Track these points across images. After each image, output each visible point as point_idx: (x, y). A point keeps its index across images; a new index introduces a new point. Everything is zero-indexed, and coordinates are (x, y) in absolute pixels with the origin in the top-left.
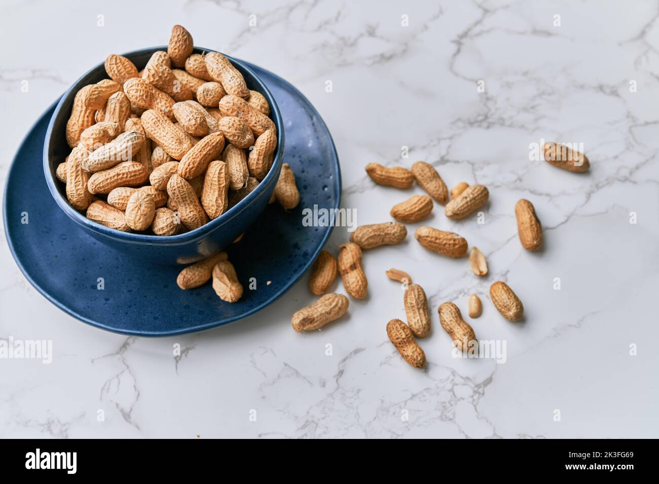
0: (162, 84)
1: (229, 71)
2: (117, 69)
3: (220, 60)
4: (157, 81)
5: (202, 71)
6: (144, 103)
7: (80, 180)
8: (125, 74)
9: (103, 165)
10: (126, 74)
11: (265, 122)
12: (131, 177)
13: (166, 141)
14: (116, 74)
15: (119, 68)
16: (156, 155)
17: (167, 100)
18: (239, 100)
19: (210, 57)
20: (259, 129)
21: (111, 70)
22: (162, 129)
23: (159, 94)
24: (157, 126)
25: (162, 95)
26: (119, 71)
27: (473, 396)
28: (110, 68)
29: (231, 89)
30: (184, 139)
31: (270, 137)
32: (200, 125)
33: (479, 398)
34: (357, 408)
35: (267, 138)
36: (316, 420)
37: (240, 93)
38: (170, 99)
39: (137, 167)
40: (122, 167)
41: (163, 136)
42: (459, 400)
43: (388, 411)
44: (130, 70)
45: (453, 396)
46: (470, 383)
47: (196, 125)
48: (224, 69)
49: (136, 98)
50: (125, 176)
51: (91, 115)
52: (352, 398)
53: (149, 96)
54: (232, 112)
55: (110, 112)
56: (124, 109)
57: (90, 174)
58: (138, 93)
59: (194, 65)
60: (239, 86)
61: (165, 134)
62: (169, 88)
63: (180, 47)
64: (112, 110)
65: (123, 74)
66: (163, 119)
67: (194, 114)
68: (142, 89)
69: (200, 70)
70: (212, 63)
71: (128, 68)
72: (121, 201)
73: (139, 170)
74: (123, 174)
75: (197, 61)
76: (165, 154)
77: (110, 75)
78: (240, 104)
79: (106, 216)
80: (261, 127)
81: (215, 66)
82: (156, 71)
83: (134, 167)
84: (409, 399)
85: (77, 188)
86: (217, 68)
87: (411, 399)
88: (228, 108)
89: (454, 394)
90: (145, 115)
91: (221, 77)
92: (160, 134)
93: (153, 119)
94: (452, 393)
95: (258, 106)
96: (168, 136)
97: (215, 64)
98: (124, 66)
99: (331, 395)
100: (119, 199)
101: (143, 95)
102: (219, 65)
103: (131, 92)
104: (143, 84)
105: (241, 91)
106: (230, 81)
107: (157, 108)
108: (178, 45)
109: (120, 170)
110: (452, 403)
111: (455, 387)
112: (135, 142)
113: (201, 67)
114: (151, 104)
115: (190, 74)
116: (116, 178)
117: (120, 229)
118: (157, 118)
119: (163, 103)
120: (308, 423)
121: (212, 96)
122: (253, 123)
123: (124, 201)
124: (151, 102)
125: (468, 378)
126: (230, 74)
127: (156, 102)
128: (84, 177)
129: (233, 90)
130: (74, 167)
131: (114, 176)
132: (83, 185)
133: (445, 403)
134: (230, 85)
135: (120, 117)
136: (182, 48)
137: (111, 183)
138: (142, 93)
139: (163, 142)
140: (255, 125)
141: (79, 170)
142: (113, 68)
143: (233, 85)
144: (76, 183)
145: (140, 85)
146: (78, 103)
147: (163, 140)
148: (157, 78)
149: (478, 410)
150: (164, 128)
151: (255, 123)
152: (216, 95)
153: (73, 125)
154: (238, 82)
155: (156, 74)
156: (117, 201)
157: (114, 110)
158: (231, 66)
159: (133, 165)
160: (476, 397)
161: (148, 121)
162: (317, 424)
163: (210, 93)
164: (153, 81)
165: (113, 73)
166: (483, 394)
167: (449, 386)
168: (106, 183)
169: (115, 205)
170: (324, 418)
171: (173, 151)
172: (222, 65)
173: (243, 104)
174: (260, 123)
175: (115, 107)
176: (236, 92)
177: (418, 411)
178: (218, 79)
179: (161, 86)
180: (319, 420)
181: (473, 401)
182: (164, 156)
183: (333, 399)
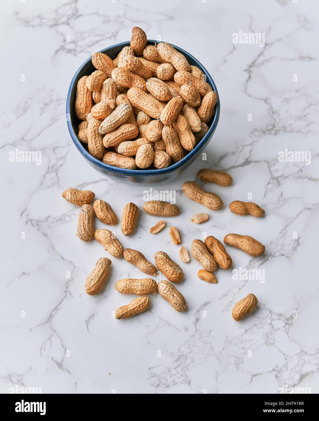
0: (136, 70)
1: (176, 55)
2: (102, 63)
3: (169, 48)
4: (133, 68)
5: (155, 57)
6: (127, 84)
7: (98, 140)
8: (106, 65)
9: (112, 129)
10: (108, 65)
11: (206, 86)
12: (130, 134)
13: (148, 108)
14: (101, 66)
15: (103, 62)
16: (141, 117)
17: (140, 80)
18: (187, 73)
19: (161, 47)
20: (203, 91)
21: (97, 64)
22: (144, 100)
23: (135, 76)
24: (140, 99)
25: (137, 77)
26: (103, 64)
27: (285, 327)
28: (97, 62)
29: (180, 66)
30: (159, 105)
31: (214, 96)
32: (168, 94)
33: (289, 328)
34: (211, 343)
35: (212, 97)
36: (185, 354)
37: (186, 68)
38: (142, 79)
39: (133, 127)
40: (124, 128)
41: (146, 105)
42: (276, 330)
43: (231, 343)
44: (110, 62)
45: (272, 328)
46: (282, 318)
47: (166, 94)
48: (172, 54)
49: (122, 81)
50: (127, 134)
51: (90, 96)
52: (206, 336)
53: (130, 79)
54: (184, 82)
55: (106, 93)
56: (114, 89)
57: (103, 136)
58: (123, 78)
59: (150, 53)
60: (185, 64)
61: (147, 103)
62: (140, 71)
63: (140, 42)
64: (107, 91)
65: (105, 66)
66: (142, 93)
67: (162, 87)
68: (125, 75)
69: (154, 56)
70: (163, 51)
71: (108, 61)
72: (128, 151)
73: (134, 129)
74: (126, 133)
75: (151, 50)
76: (146, 116)
77: (97, 67)
78: (189, 76)
79: (118, 161)
80: (203, 90)
81: (166, 53)
82: (131, 61)
83: (131, 128)
84: (244, 333)
85: (97, 146)
86: (168, 54)
87: (245, 333)
88: (182, 80)
89: (272, 326)
90: (130, 92)
91: (171, 59)
92: (143, 103)
93: (136, 94)
94: (271, 326)
95: (198, 76)
96: (149, 105)
97: (166, 51)
98: (105, 60)
99: (193, 336)
100: (126, 150)
101: (126, 79)
102: (168, 52)
103: (118, 77)
104: (125, 71)
105: (186, 67)
106: (178, 61)
107: (135, 86)
108: (139, 41)
109: (123, 131)
110: (272, 332)
111: (273, 322)
112: (128, 111)
113: (154, 54)
114: (131, 84)
115: (146, 59)
116: (121, 136)
117: (129, 168)
118: (139, 93)
119: (139, 82)
120: (180, 357)
121: (168, 73)
122: (198, 87)
123: (130, 150)
124: (131, 82)
125: (280, 315)
126: (177, 57)
127: (134, 82)
128: (100, 138)
129: (181, 67)
130: (93, 132)
131: (120, 135)
132: (100, 143)
133: (268, 333)
134: (179, 64)
135: (112, 95)
136: (141, 42)
137: (119, 140)
138: (125, 78)
139: (146, 108)
140: (200, 89)
141: (96, 134)
142: (99, 62)
143: (181, 64)
144: (95, 142)
145: (123, 72)
146: (81, 89)
147: (146, 107)
148: (133, 66)
149: (289, 336)
150: (145, 99)
151: (200, 87)
152: (171, 72)
153: (81, 104)
154: (184, 61)
155: (132, 64)
156: (125, 151)
157: (108, 91)
158: (176, 51)
159: (130, 126)
160: (287, 327)
161: (134, 96)
162: (186, 357)
163: (167, 71)
164: (130, 68)
165: (99, 65)
166: (292, 324)
167: (269, 321)
168: (116, 140)
169: (123, 153)
170: (190, 353)
171: (154, 113)
172: (171, 51)
173: (190, 76)
174: (203, 87)
175: (109, 88)
176: (184, 68)
177: (251, 340)
178: (169, 61)
179: (135, 71)
180: (187, 354)
181: (286, 329)
182: (146, 117)
183: (195, 338)
